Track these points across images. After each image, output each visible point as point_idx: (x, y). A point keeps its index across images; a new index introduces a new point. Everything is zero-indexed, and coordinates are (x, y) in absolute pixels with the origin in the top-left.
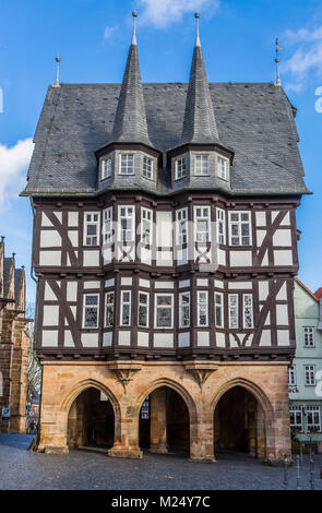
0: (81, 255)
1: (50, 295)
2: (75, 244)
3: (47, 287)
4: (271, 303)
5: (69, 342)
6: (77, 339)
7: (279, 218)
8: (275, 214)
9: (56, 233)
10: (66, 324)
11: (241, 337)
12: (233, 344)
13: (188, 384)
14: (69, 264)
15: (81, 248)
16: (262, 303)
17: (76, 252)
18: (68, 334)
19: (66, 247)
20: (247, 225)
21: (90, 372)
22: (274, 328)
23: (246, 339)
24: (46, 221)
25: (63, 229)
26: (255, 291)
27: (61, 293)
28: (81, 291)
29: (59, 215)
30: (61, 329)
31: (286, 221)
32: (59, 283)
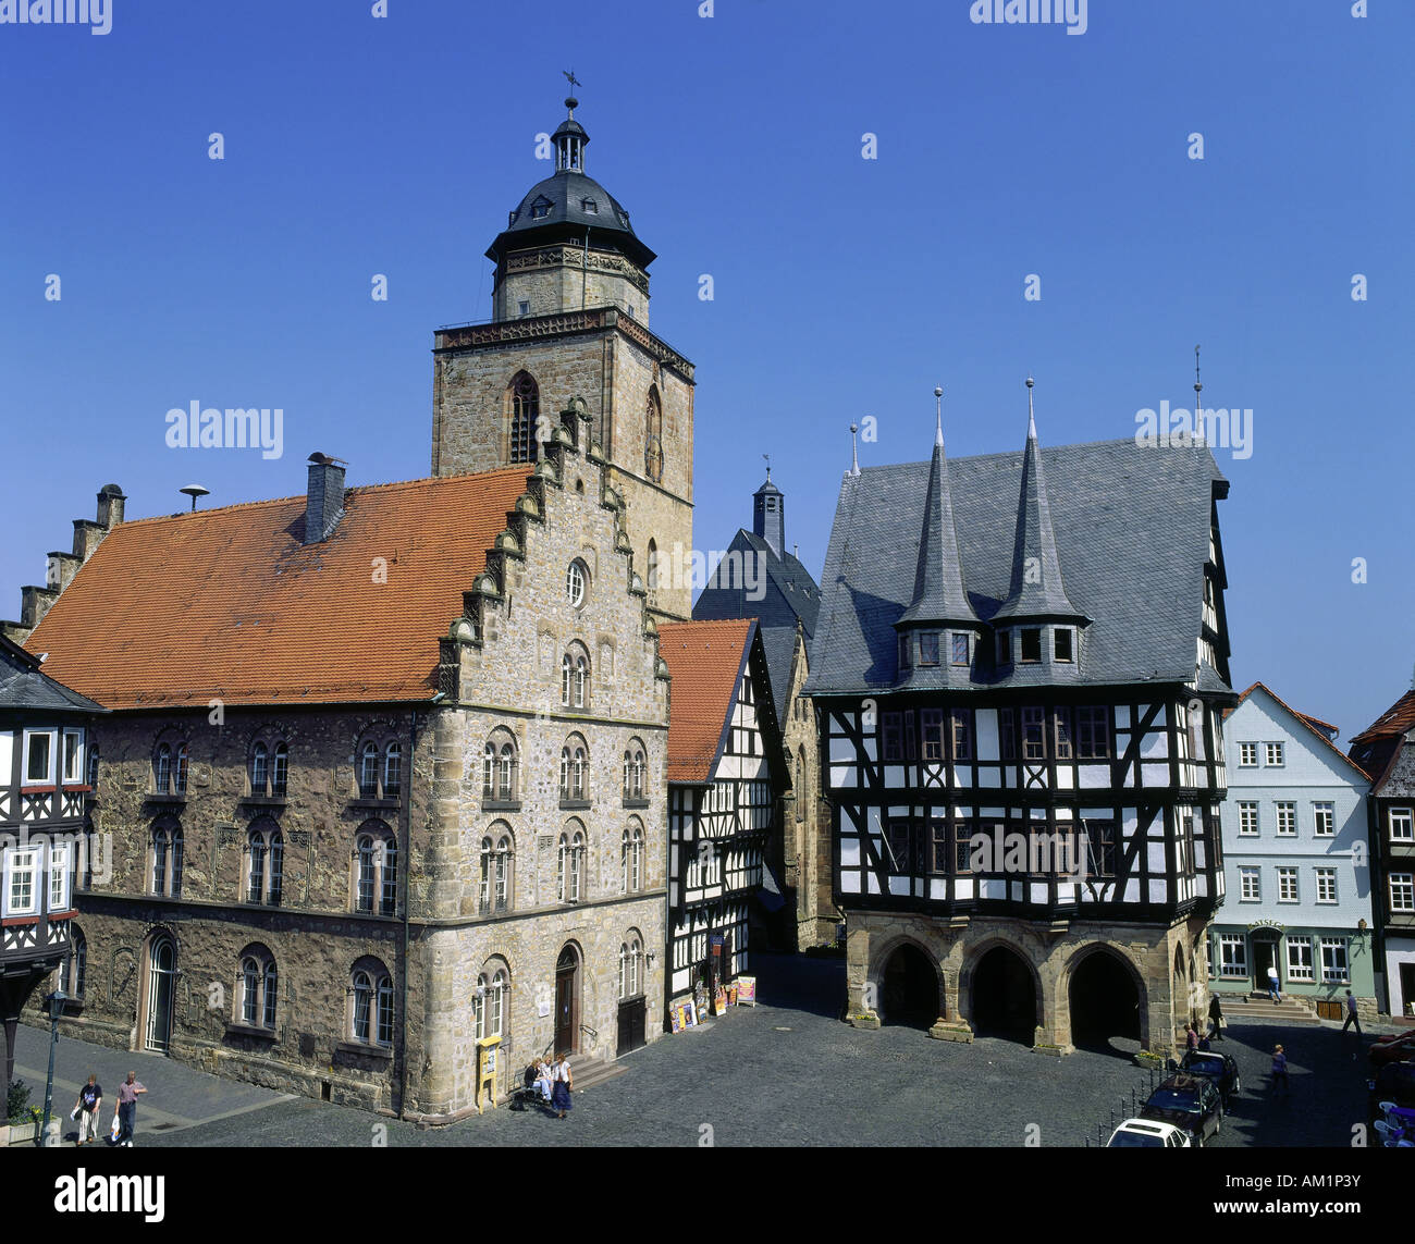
0: (881, 772)
1: (847, 824)
2: (873, 757)
3: (844, 814)
4: (1140, 840)
5: (874, 888)
6: (883, 884)
7: (1151, 715)
8: (1143, 710)
9: (848, 742)
10: (870, 863)
11: (1099, 887)
12: (1088, 897)
13: (1028, 945)
14: (867, 784)
15: (881, 764)
16: (1127, 839)
17: (875, 769)
18: (872, 876)
19: (862, 762)
20: (1103, 727)
21: (904, 926)
22: (1145, 876)
23: (1105, 890)
24: (835, 727)
25: (856, 735)
26: (1117, 823)
27: (861, 821)
28: (886, 821)
29: (850, 717)
30: (863, 868)
31: (1160, 719)
32: (857, 809)
